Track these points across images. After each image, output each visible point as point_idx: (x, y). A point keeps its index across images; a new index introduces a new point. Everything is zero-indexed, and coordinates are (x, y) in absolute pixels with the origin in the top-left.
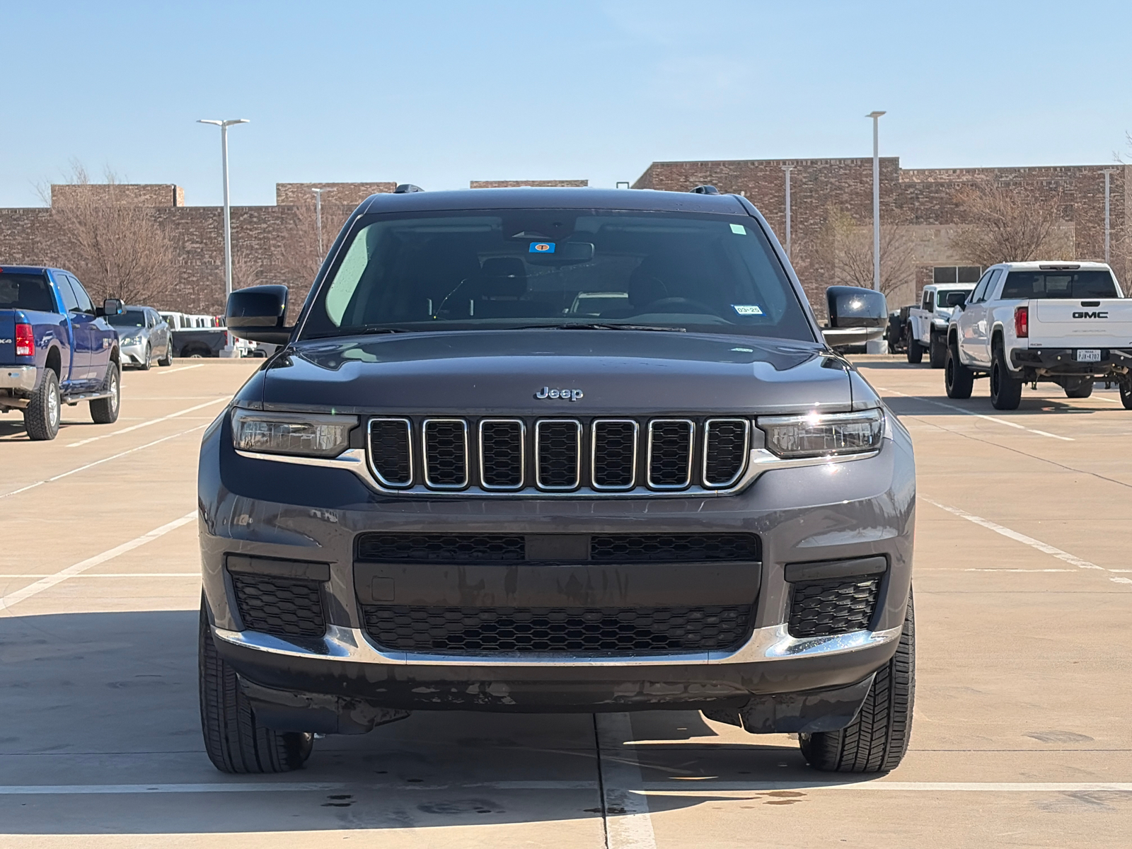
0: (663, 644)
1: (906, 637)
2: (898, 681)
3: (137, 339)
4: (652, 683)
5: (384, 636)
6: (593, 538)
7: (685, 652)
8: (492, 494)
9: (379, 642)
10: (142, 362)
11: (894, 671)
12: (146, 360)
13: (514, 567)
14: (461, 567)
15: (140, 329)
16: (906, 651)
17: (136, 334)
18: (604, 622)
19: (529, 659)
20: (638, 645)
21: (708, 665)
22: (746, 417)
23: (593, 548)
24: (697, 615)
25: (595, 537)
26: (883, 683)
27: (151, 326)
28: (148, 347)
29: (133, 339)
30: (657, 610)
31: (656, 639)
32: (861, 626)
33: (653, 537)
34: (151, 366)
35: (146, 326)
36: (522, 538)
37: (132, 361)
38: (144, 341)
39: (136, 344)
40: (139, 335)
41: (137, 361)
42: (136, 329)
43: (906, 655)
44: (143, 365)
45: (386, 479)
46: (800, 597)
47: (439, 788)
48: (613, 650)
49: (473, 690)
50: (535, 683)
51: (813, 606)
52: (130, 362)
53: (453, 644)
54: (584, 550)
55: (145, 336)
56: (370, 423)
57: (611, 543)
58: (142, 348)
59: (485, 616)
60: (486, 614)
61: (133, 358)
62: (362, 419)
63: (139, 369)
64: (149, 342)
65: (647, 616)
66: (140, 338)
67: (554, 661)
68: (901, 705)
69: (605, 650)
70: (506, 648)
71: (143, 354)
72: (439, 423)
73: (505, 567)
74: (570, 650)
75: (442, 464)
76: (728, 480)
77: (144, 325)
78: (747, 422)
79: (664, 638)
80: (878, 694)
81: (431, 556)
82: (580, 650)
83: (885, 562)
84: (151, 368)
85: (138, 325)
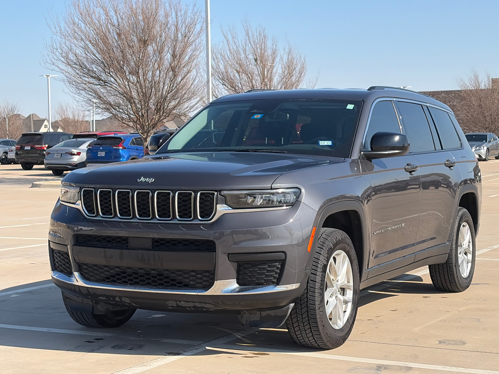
0: (181, 285)
1: (314, 289)
2: (311, 308)
3: (482, 148)
4: (180, 301)
5: (86, 276)
6: (153, 240)
7: (189, 289)
8: (122, 220)
9: (84, 277)
10: (484, 157)
11: (308, 304)
12: (486, 157)
13: (122, 250)
14: (105, 249)
15: (485, 143)
16: (314, 296)
17: (481, 145)
18: (158, 275)
19: (132, 288)
20: (172, 285)
21: (197, 295)
22: (216, 191)
23: (153, 244)
24: (193, 274)
25: (153, 239)
26: (305, 308)
27: (490, 142)
28: (488, 151)
29: (480, 147)
30: (178, 271)
31: (178, 283)
32: (273, 283)
33: (174, 240)
34: (489, 160)
35: (488, 141)
36: (128, 239)
37: (480, 157)
38: (485, 148)
39: (481, 150)
40: (483, 146)
41: (481, 157)
42: (482, 143)
43: (314, 297)
44: (484, 159)
45: (89, 213)
46: (242, 268)
47: (139, 339)
48: (162, 286)
49: (117, 299)
50: (136, 298)
51: (247, 272)
52: (479, 158)
53: (107, 280)
54: (149, 244)
55: (486, 146)
56: (83, 190)
57: (159, 242)
58: (484, 151)
59: (116, 269)
60: (116, 268)
61: (480, 156)
62: (81, 189)
63: (483, 161)
64: (488, 149)
65: (173, 273)
66: (484, 147)
67: (140, 289)
68: (314, 319)
69: (160, 286)
70: (124, 283)
71: (484, 154)
72: (104, 191)
73: (119, 250)
74: (147, 285)
75: (105, 207)
76: (209, 217)
77: (486, 141)
78: (216, 193)
79: (181, 283)
80: (303, 314)
81: (99, 244)
82: (151, 285)
83: (284, 255)
84: (489, 161)
85: (484, 141)
